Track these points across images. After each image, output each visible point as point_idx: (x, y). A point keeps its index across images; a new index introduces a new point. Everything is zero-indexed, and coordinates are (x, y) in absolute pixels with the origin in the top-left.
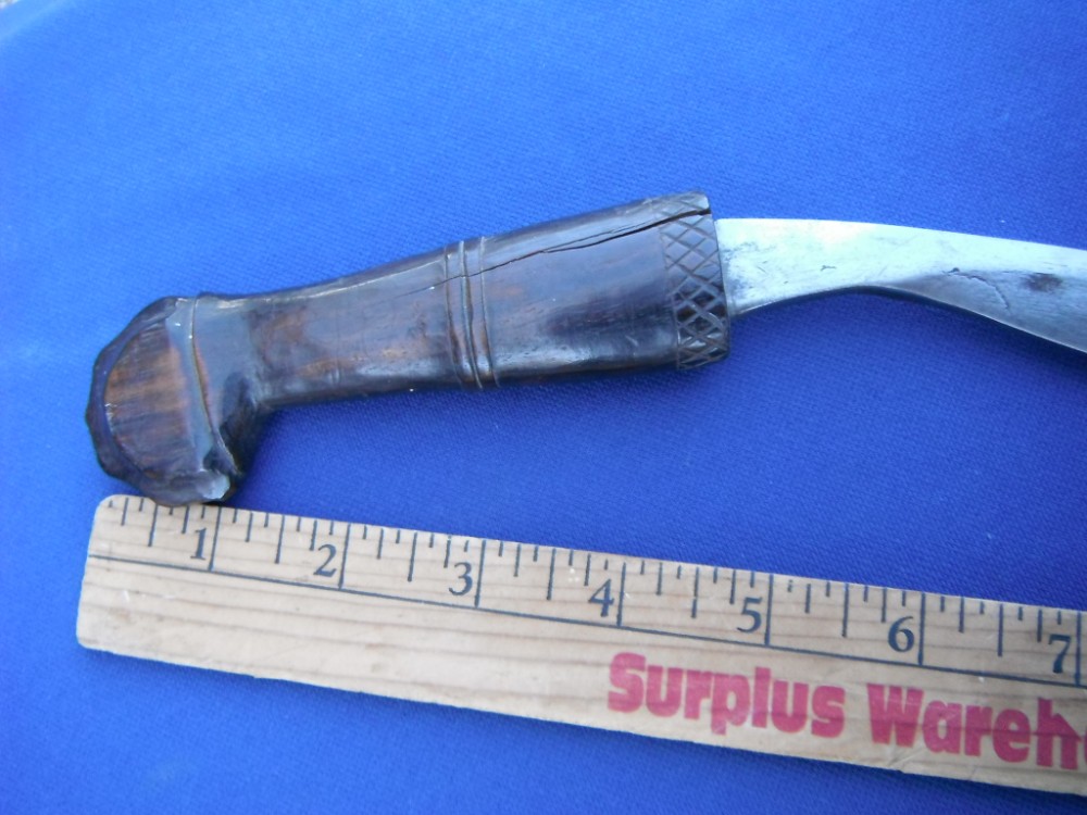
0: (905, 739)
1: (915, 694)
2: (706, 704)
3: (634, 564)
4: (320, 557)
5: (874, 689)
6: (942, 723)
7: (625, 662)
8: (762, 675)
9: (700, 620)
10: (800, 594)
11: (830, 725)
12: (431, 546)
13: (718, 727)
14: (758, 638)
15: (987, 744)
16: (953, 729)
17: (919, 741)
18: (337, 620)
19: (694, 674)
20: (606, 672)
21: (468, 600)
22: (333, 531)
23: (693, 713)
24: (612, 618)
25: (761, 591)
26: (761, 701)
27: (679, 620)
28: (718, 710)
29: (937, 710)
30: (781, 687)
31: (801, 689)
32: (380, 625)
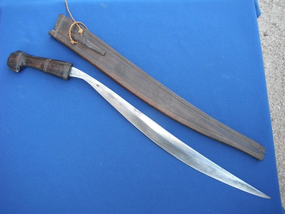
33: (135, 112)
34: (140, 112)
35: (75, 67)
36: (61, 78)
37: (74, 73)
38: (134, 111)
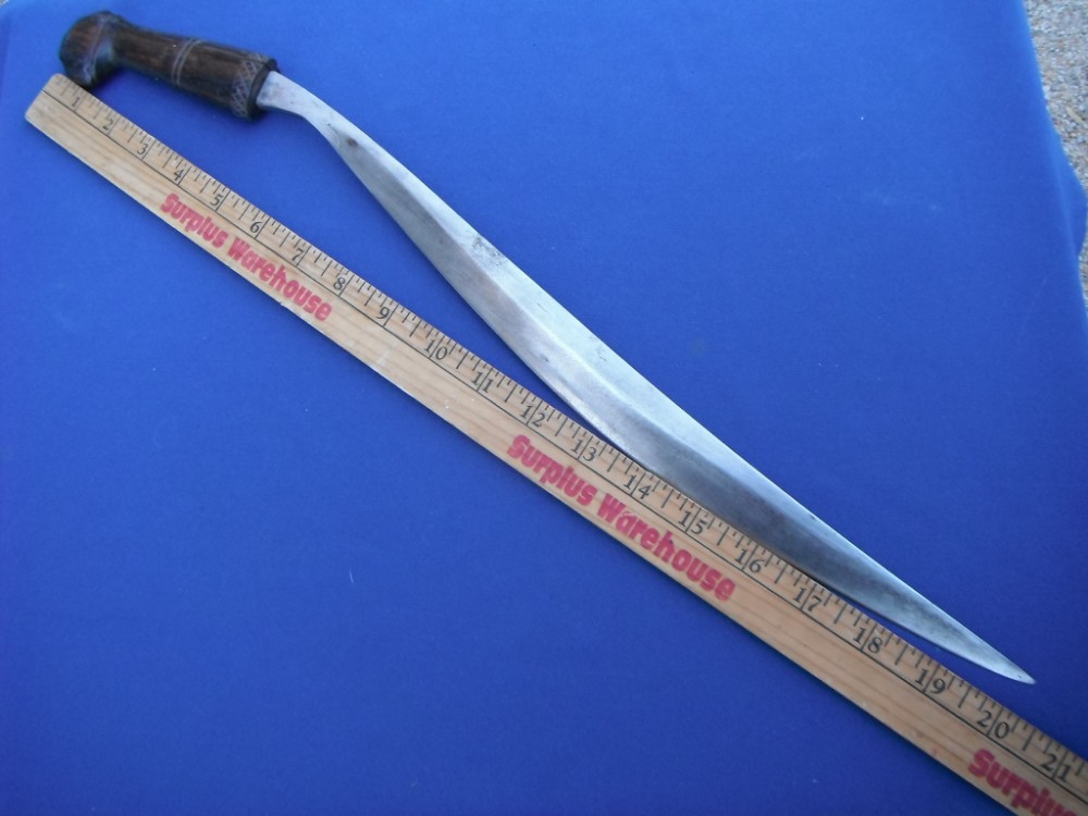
0: (236, 258)
1: (248, 246)
2: (188, 220)
3: (194, 168)
4: (106, 123)
5: (237, 239)
6: (250, 259)
7: (173, 197)
8: (209, 220)
9: (202, 195)
10: (234, 201)
11: (218, 244)
12: (141, 134)
13: (187, 229)
14: (214, 208)
15: (259, 271)
16: (252, 262)
17: (240, 261)
18: (102, 145)
19: (190, 210)
20: (165, 197)
21: (141, 157)
22: (116, 116)
23: (182, 221)
24: (177, 182)
25: (224, 194)
26: (202, 228)
27: (195, 191)
28: (190, 224)
29: (251, 254)
30: (212, 225)
31: (217, 229)
32: (110, 151)
33: (476, 252)
34: (496, 251)
35: (284, 75)
36: (226, 112)
37: (275, 94)
38: (474, 246)
